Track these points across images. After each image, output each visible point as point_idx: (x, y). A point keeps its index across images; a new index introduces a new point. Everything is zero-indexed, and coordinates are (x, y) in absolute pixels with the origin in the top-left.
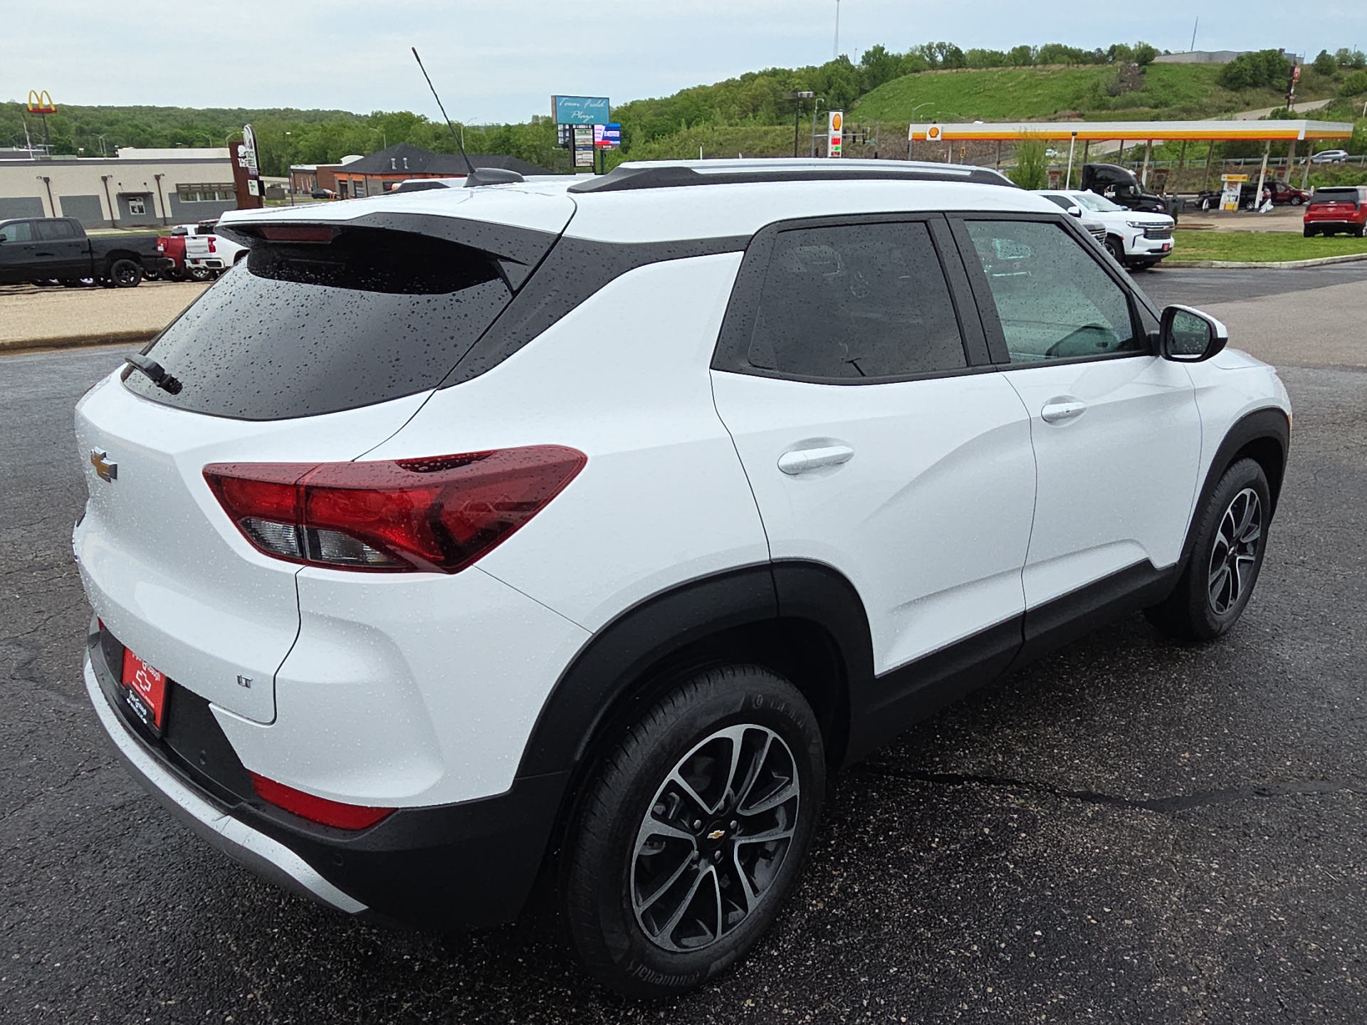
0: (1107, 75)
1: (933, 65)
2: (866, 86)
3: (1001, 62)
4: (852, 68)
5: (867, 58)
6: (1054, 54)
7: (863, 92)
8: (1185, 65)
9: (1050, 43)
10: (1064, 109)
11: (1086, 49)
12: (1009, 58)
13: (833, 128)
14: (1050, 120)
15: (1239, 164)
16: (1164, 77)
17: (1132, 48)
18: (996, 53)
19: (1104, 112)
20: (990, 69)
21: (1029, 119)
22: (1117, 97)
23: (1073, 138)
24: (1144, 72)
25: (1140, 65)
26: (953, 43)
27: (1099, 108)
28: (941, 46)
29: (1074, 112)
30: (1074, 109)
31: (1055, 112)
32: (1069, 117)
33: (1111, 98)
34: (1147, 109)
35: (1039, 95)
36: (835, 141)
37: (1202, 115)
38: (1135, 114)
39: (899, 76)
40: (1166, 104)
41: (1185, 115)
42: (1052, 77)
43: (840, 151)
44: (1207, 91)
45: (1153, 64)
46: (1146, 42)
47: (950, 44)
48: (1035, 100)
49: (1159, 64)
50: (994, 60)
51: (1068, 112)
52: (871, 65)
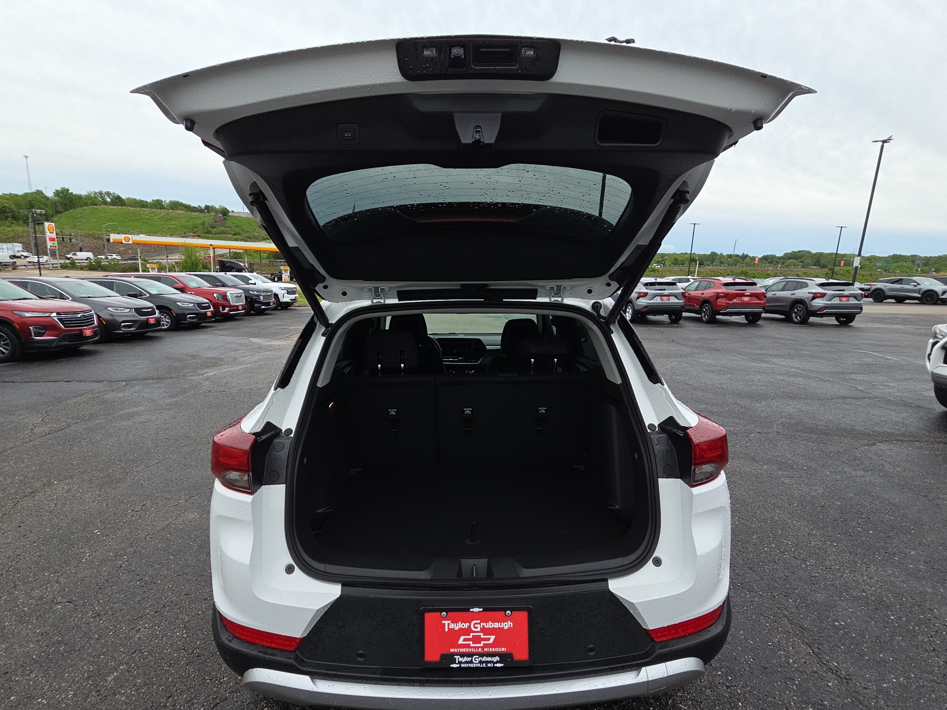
0: (209, 218)
1: (105, 203)
2: (60, 208)
3: (147, 206)
4: (47, 198)
5: (57, 193)
6: (175, 205)
7: (58, 212)
8: (243, 218)
9: (173, 199)
10: (189, 232)
11: (193, 205)
12: (151, 204)
13: (48, 232)
14: (183, 237)
15: (281, 262)
16: (236, 222)
17: (217, 207)
18: (143, 201)
19: (210, 235)
20: (142, 209)
21: (172, 235)
22: (215, 229)
23: (211, 247)
24: (225, 219)
25: (223, 216)
26: (116, 193)
27: (207, 233)
28: (108, 194)
29: (194, 234)
30: (195, 233)
31: (185, 233)
32: (193, 236)
33: (212, 229)
34: (231, 236)
35: (174, 224)
36: (52, 239)
37: (256, 240)
38: (226, 237)
39: (83, 206)
40: (239, 234)
41: (249, 240)
42: (178, 216)
43: (56, 245)
44: (256, 230)
45: (229, 216)
46: (224, 206)
47: (114, 193)
48: (172, 226)
49: (232, 216)
50: (142, 204)
51: (191, 234)
52: (60, 198)
